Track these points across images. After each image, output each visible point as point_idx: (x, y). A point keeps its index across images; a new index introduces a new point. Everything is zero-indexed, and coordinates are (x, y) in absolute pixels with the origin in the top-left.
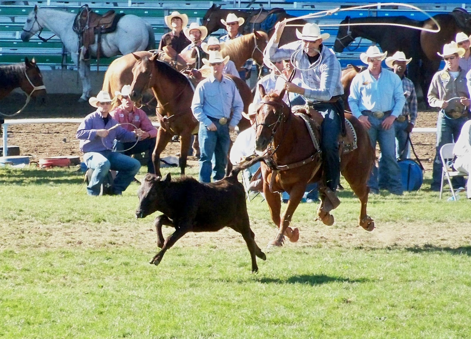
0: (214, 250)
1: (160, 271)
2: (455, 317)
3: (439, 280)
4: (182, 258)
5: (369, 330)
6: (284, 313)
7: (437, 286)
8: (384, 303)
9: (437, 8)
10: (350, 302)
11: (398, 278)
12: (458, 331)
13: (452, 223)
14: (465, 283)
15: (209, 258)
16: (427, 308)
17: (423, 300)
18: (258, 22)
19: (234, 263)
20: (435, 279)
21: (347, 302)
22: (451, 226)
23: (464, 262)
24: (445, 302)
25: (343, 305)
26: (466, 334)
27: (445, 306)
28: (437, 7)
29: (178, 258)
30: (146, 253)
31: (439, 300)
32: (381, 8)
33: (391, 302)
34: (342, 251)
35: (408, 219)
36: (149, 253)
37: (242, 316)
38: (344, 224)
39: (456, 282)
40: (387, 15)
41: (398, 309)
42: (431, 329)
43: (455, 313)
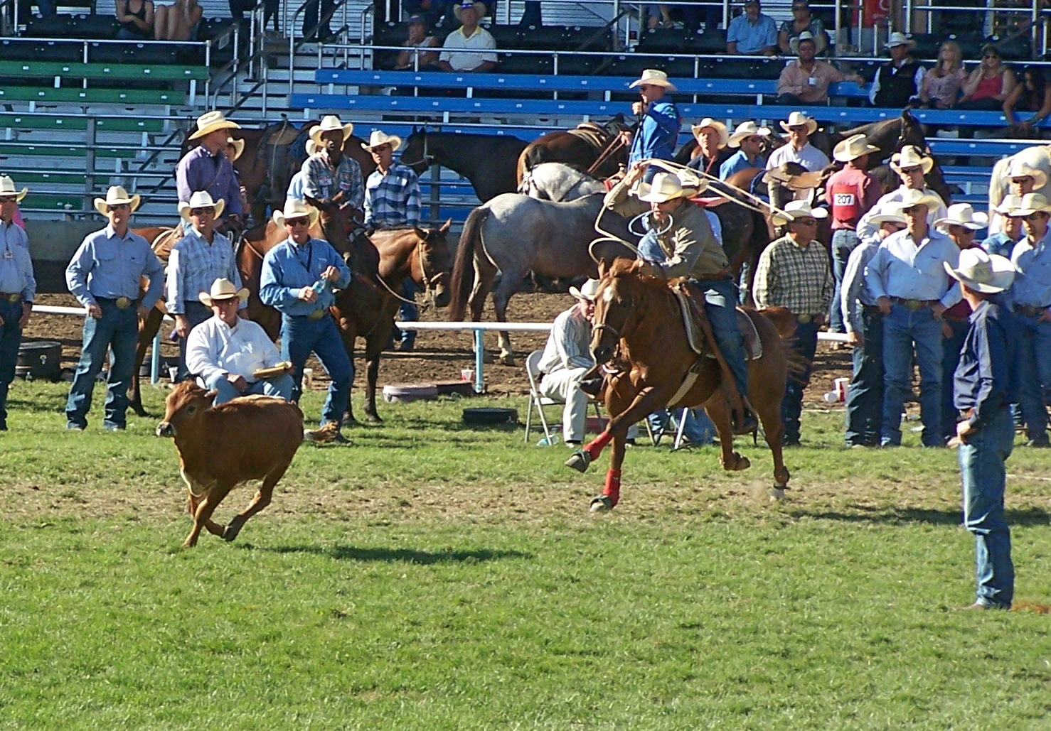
0: (133, 523)
1: (35, 558)
2: (515, 644)
3: (500, 581)
4: (76, 538)
5: (368, 664)
6: (229, 632)
7: (495, 590)
8: (401, 619)
9: (544, 123)
10: (345, 615)
11: (433, 575)
12: (516, 667)
13: (539, 482)
14: (543, 586)
15: (122, 537)
16: (471, 629)
17: (466, 614)
18: (282, 142)
19: (163, 546)
20: (494, 578)
21: (339, 616)
22: (535, 488)
23: (547, 550)
24: (502, 617)
25: (332, 620)
26: (528, 674)
27: (502, 624)
28: (542, 120)
29: (69, 536)
30: (18, 528)
31: (491, 616)
32: (450, 121)
33: (411, 616)
34: (346, 529)
35: (467, 475)
36: (23, 527)
37: (158, 638)
38: (359, 482)
39: (527, 584)
40: (458, 131)
41: (422, 629)
42: (472, 664)
43: (516, 637)
